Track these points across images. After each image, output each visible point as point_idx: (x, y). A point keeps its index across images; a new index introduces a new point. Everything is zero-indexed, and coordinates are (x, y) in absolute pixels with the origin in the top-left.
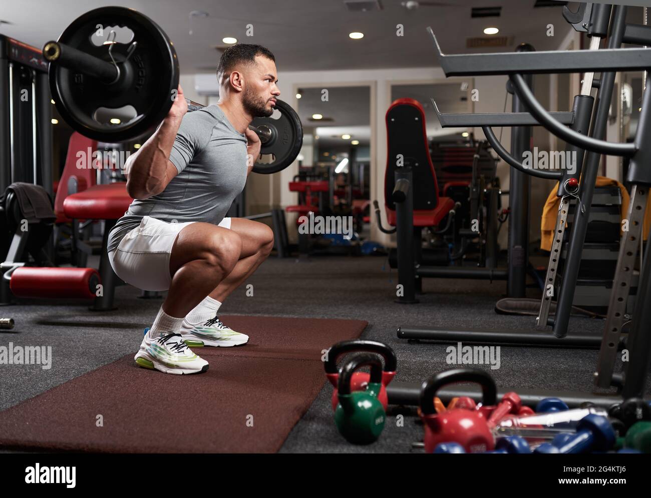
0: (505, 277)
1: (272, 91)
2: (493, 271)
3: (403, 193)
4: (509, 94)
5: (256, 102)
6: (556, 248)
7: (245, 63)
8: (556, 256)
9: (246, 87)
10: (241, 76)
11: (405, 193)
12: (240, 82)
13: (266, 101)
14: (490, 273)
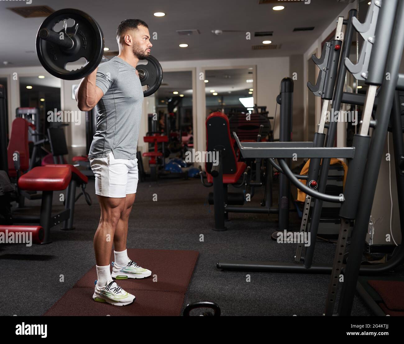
0: (277, 212)
1: (148, 44)
2: (270, 209)
3: (217, 172)
4: (278, 104)
5: (140, 51)
6: (305, 218)
7: (132, 29)
8: (305, 223)
9: (133, 43)
10: (131, 38)
11: (218, 172)
12: (130, 40)
13: (145, 50)
14: (268, 210)
